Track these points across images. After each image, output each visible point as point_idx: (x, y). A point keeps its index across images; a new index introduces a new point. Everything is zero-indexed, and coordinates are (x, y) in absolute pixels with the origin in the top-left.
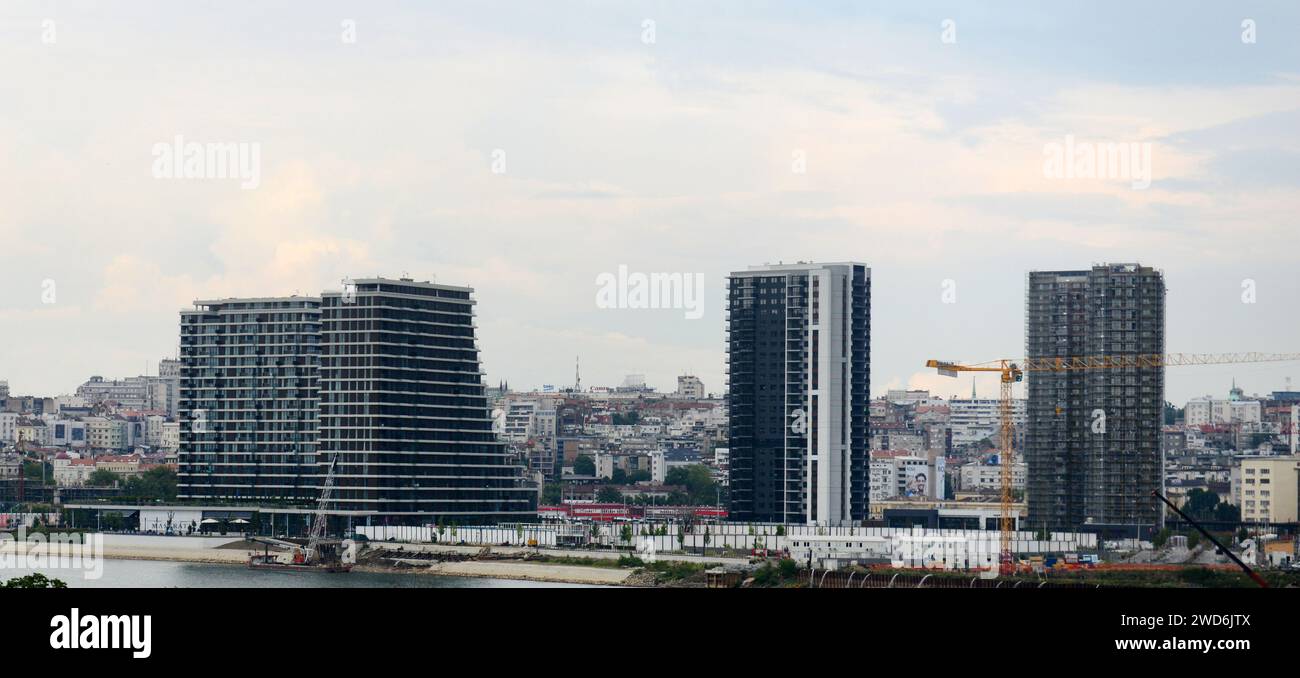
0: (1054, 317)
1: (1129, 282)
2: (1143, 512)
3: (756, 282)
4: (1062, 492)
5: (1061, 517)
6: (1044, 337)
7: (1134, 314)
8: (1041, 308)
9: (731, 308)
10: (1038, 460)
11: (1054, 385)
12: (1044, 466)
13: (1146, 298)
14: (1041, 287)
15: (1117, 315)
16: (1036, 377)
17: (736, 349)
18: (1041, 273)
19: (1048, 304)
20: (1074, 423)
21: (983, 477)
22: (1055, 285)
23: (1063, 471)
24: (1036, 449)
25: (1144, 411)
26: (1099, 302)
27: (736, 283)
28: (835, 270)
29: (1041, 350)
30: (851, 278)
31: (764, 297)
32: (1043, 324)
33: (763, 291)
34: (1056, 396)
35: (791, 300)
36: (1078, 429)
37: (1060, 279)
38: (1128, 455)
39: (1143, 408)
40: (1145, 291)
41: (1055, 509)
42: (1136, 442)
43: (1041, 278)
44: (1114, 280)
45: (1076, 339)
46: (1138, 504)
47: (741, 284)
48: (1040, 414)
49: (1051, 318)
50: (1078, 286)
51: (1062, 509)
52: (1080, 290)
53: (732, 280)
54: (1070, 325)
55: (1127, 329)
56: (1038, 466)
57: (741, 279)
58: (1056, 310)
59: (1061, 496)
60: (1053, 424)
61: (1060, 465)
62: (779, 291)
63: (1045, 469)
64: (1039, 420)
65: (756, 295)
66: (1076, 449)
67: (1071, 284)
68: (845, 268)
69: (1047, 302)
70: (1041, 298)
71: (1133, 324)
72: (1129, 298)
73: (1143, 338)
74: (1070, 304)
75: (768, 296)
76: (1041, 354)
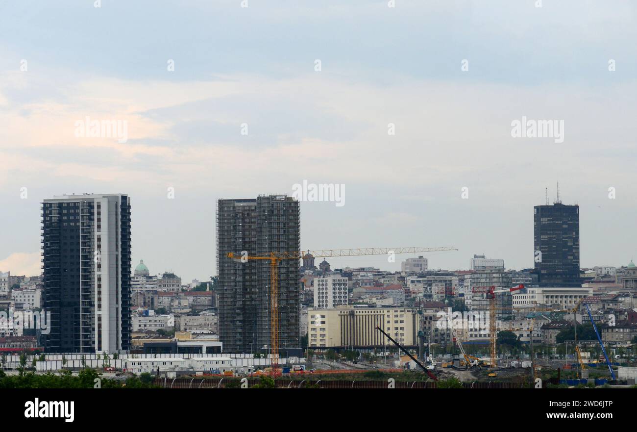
0: (234, 226)
1: (281, 206)
2: (291, 341)
3: (60, 205)
4: (240, 330)
5: (239, 345)
6: (228, 239)
7: (284, 224)
8: (226, 221)
9: (44, 222)
10: (225, 312)
11: (235, 267)
12: (229, 315)
13: (291, 215)
14: (226, 209)
15: (275, 225)
16: (224, 263)
17: (48, 247)
18: (225, 200)
19: (230, 219)
20: (247, 289)
21: (140, 324)
22: (234, 207)
23: (240, 318)
24: (224, 306)
25: (291, 282)
26: (264, 218)
27: (47, 207)
28: (111, 199)
29: (226, 246)
30: (120, 203)
31: (65, 215)
32: (227, 231)
33: (65, 211)
34: (235, 273)
35: (82, 216)
36: (249, 293)
37: (237, 204)
38: (283, 308)
39: (291, 280)
40: (290, 211)
41: (236, 341)
42: (287, 300)
43: (225, 203)
44: (273, 205)
45: (247, 240)
46: (289, 336)
47: (51, 207)
48: (226, 284)
49: (232, 228)
50: (248, 208)
51: (240, 340)
52: (249, 210)
53: (44, 204)
54: (243, 232)
55: (281, 234)
56: (225, 316)
57: (51, 204)
58: (235, 223)
59: (239, 333)
60: (234, 290)
61: (238, 314)
62: (75, 211)
63: (230, 317)
64: (225, 288)
65: (60, 213)
66: (248, 305)
67: (244, 207)
68: (116, 197)
69: (229, 217)
70: (226, 215)
71: (284, 231)
72: (282, 215)
73: (290, 239)
74: (243, 219)
75: (68, 215)
76: (226, 249)
